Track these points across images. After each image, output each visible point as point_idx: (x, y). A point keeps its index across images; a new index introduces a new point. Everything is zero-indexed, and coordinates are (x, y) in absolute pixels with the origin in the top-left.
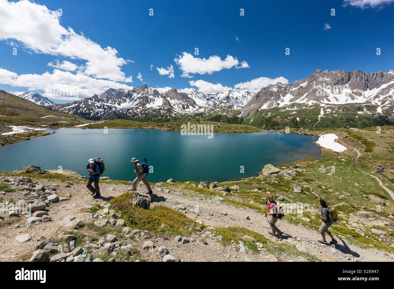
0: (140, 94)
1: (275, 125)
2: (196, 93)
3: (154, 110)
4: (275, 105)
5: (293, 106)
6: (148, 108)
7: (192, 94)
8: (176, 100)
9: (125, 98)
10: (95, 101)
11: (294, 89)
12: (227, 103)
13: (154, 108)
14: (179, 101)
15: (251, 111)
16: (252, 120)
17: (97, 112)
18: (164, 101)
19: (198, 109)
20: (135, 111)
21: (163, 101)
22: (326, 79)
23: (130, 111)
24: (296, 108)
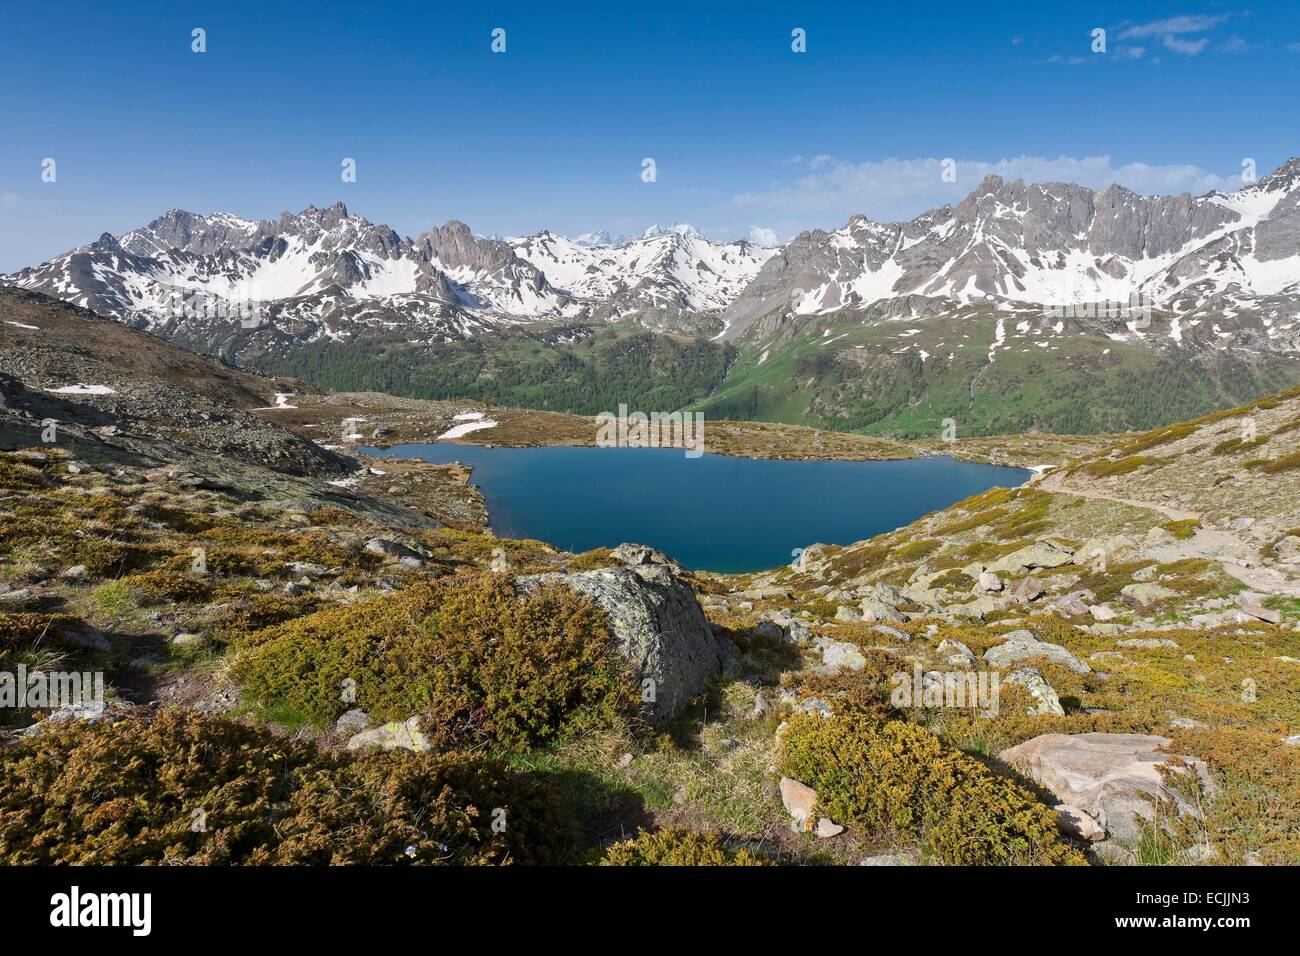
0: (319, 242)
1: (849, 377)
2: (542, 242)
3: (389, 313)
4: (846, 300)
5: (906, 305)
6: (359, 302)
7: (527, 245)
8: (466, 268)
9: (253, 258)
10: (121, 268)
11: (908, 243)
12: (669, 287)
13: (385, 302)
14: (481, 272)
15: (760, 320)
16: (765, 356)
17: (140, 316)
18: (421, 273)
19: (557, 306)
20: (304, 315)
21: (417, 272)
22: (1017, 213)
23: (284, 313)
24: (915, 315)
